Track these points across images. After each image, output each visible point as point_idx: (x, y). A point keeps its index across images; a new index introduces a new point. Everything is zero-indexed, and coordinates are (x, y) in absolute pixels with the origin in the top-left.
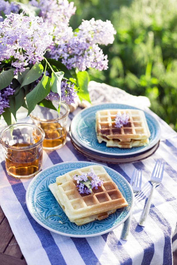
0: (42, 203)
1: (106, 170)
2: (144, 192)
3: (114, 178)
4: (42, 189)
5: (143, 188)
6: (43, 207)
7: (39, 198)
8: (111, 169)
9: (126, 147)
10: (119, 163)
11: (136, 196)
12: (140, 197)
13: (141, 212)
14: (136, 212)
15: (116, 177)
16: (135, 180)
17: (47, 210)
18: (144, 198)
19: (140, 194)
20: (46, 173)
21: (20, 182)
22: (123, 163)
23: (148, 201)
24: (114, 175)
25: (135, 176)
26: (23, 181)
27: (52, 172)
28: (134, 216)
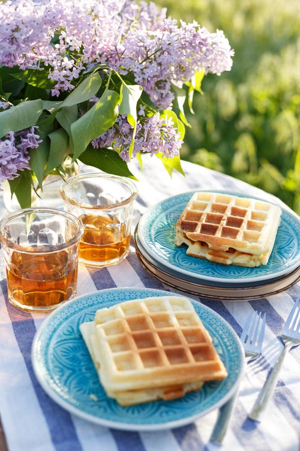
0: (63, 358)
1: (195, 307)
2: (268, 356)
3: (209, 324)
4: (69, 333)
5: (266, 348)
6: (64, 366)
7: (60, 348)
8: (206, 307)
9: (221, 260)
10: (222, 298)
11: (249, 362)
12: (258, 365)
13: (258, 393)
14: (246, 393)
15: (213, 323)
16: (251, 332)
17: (70, 372)
18: (265, 368)
19: (258, 359)
20: (80, 304)
21: (30, 318)
22: (230, 299)
23: (272, 374)
24: (210, 320)
25: (251, 324)
26: (36, 317)
27: (91, 303)
28: (242, 399)
